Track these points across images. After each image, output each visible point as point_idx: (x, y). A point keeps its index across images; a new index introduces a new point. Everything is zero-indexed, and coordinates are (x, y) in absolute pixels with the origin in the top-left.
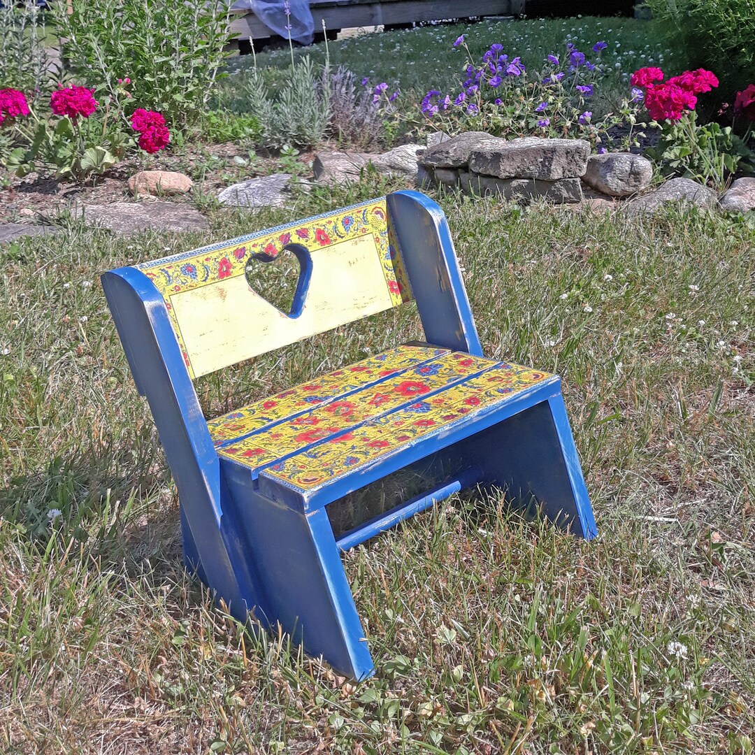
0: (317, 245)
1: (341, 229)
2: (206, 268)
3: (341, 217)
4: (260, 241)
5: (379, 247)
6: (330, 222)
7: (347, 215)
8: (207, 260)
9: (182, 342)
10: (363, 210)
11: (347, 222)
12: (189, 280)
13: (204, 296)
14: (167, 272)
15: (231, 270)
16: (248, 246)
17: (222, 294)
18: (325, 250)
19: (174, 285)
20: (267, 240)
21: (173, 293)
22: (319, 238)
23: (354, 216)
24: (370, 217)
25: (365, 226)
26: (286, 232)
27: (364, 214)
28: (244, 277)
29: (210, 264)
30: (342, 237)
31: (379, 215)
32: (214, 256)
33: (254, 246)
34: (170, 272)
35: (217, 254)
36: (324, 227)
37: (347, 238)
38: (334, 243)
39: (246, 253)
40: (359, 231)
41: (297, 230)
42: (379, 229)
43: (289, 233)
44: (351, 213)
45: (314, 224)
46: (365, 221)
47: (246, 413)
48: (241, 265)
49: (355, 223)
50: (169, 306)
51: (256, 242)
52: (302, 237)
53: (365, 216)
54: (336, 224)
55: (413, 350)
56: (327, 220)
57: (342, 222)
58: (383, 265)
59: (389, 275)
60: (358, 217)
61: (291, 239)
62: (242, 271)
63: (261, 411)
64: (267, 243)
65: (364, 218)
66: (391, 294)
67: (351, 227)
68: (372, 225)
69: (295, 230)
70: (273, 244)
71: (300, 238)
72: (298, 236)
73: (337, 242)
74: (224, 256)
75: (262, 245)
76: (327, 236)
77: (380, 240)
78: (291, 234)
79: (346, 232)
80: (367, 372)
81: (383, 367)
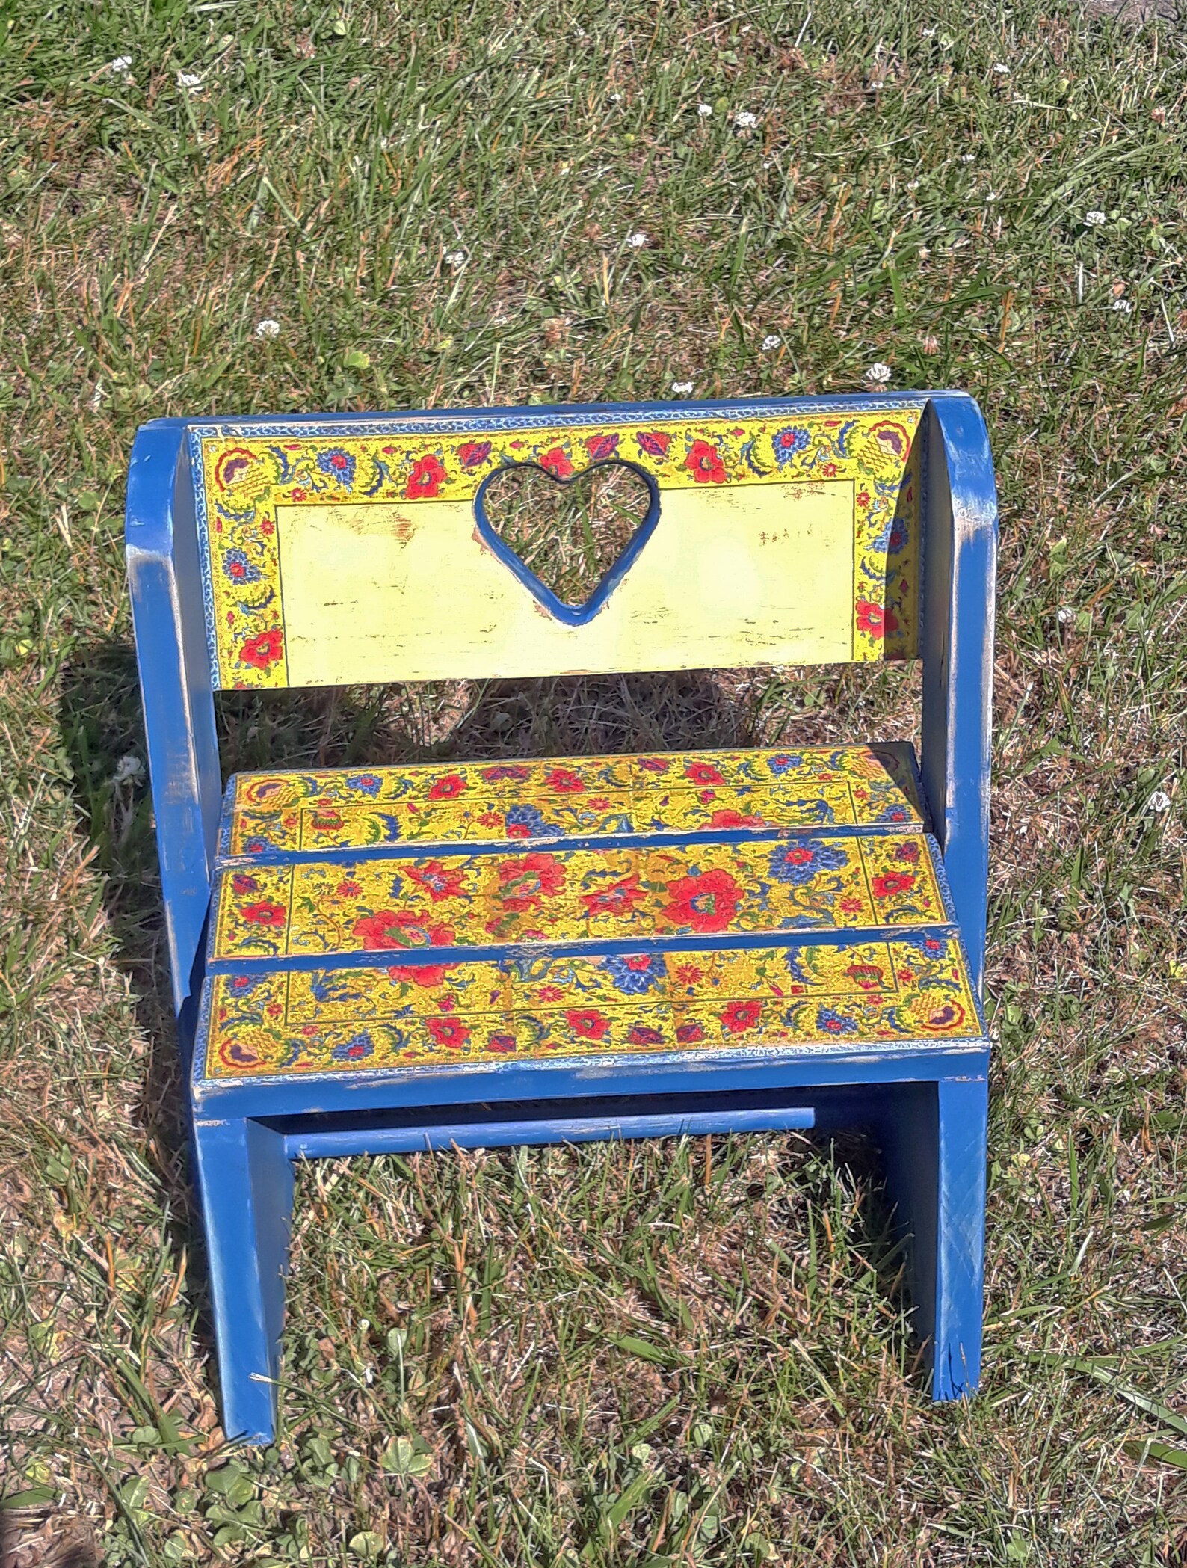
0: (685, 478)
1: (766, 453)
2: (380, 467)
3: (775, 427)
4: (534, 439)
5: (861, 516)
6: (738, 432)
7: (793, 424)
8: (387, 450)
9: (278, 609)
10: (844, 420)
11: (787, 442)
12: (332, 485)
13: (357, 526)
14: (283, 456)
15: (442, 485)
16: (500, 441)
17: (404, 530)
18: (704, 493)
19: (293, 485)
20: (553, 439)
21: (285, 501)
22: (694, 463)
23: (813, 431)
24: (858, 442)
25: (836, 461)
26: (611, 432)
27: (843, 432)
28: (468, 507)
29: (393, 461)
30: (762, 474)
31: (888, 443)
32: (407, 445)
33: (516, 445)
34: (292, 456)
35: (416, 444)
36: (717, 441)
37: (778, 477)
38: (734, 481)
39: (490, 456)
40: (815, 468)
41: (639, 434)
42: (878, 475)
43: (617, 435)
44: (806, 423)
45: (693, 427)
46: (842, 448)
47: (389, 785)
48: (470, 479)
49: (809, 447)
50: (268, 527)
51: (522, 438)
52: (650, 452)
53: (846, 436)
54: (754, 439)
55: (862, 777)
56: (732, 426)
57: (774, 438)
58: (858, 563)
59: (869, 588)
60: (823, 435)
61: (618, 448)
62: (469, 494)
63: (416, 798)
64: (551, 447)
65: (840, 441)
66: (858, 633)
67: (795, 455)
68: (861, 463)
69: (635, 431)
70: (566, 451)
71: (644, 453)
72: (639, 447)
73: (743, 481)
74: (431, 451)
75: (536, 447)
76: (720, 463)
77: (871, 501)
78: (621, 438)
79: (777, 464)
80: (706, 793)
81: (747, 797)
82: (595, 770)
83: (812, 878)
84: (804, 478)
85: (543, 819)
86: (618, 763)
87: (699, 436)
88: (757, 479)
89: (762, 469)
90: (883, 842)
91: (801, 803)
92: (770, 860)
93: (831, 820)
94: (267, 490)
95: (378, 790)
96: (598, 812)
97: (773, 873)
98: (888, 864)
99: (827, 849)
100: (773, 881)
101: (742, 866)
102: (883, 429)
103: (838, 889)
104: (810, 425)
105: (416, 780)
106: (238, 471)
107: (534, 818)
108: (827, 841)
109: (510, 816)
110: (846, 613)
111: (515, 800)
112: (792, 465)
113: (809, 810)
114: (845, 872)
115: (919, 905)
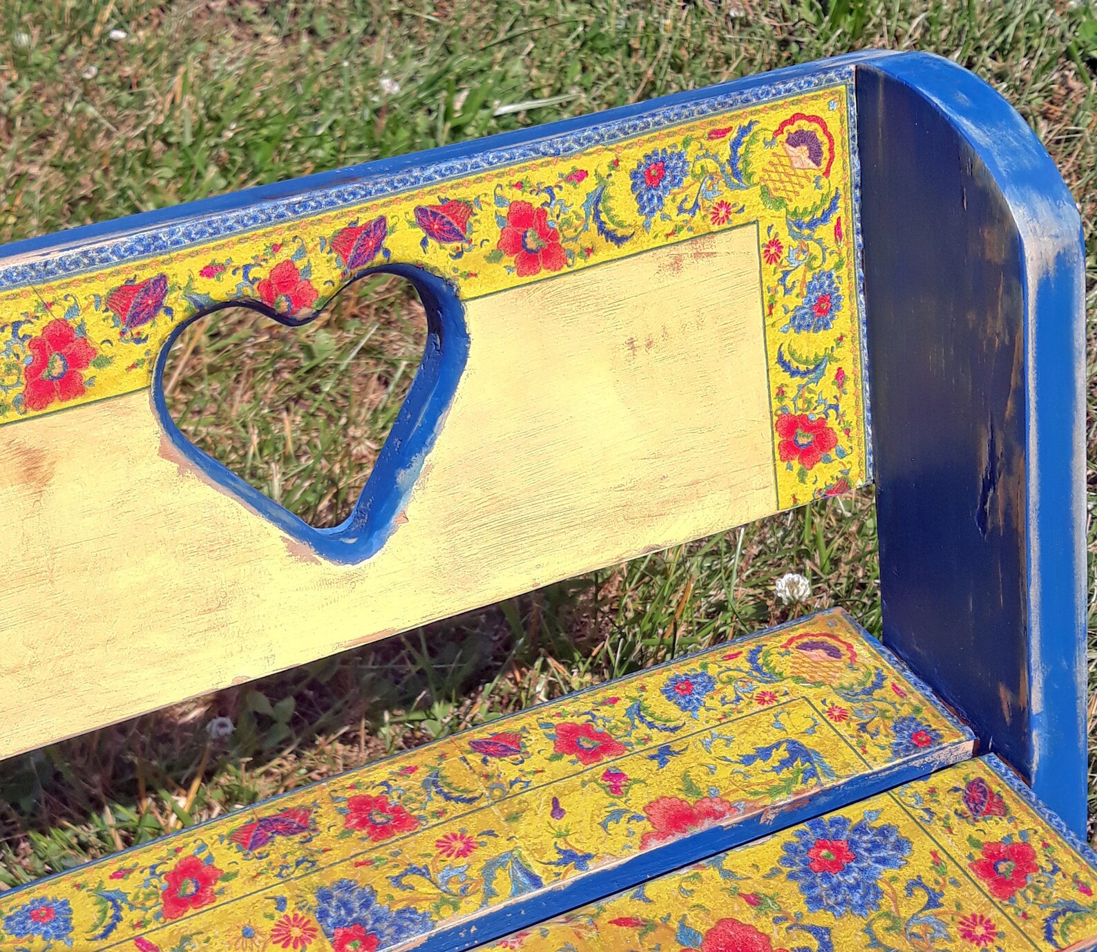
0: (504, 273)
1: (623, 204)
3: (634, 154)
4: (242, 253)
5: (771, 280)
6: (580, 175)
7: (659, 145)
10: (735, 124)
11: (653, 178)
15: (88, 372)
16: (183, 270)
17: (34, 468)
18: (537, 292)
22: (514, 244)
23: (691, 152)
24: (759, 158)
25: (728, 196)
26: (372, 216)
27: (736, 144)
28: (144, 401)
30: (619, 241)
31: (803, 151)
32: (12, 311)
33: (209, 271)
35: (28, 304)
36: (545, 197)
37: (646, 241)
38: (580, 263)
39: (168, 301)
40: (700, 214)
41: (420, 211)
42: (791, 207)
43: (382, 219)
44: (679, 139)
45: (504, 181)
46: (736, 172)
47: (85, 912)
48: (138, 351)
49: (687, 180)
51: (221, 257)
52: (441, 239)
53: (741, 150)
54: (603, 183)
55: (818, 684)
56: (566, 167)
57: (634, 175)
58: (773, 354)
59: (791, 393)
60: (706, 156)
61: (387, 243)
62: (141, 377)
63: (140, 925)
64: (273, 263)
65: (732, 161)
66: (782, 466)
67: (667, 199)
68: (765, 192)
69: (410, 206)
70: (300, 264)
71: (432, 242)
72: (422, 233)
73: (593, 259)
74: (58, 312)
75: (247, 268)
76: (554, 236)
77: (785, 251)
78: (390, 222)
79: (641, 219)
80: (608, 775)
81: (675, 765)
82: (415, 780)
83: (879, 893)
84: (684, 234)
85: (380, 903)
86: (443, 756)
87: (516, 195)
88: (614, 251)
89: (619, 233)
90: (932, 791)
91: (765, 753)
92: (791, 876)
93: (829, 773)
95: (68, 928)
96: (462, 861)
97: (815, 902)
98: (969, 830)
99: (860, 829)
100: (822, 918)
101: (754, 900)
102: (793, 129)
103: (933, 902)
104: (686, 143)
105: (127, 886)
107: (366, 905)
108: (854, 813)
109: (323, 915)
110: (766, 439)
111: (315, 878)
112: (664, 217)
113: (784, 763)
114: (918, 863)
115: (1075, 895)
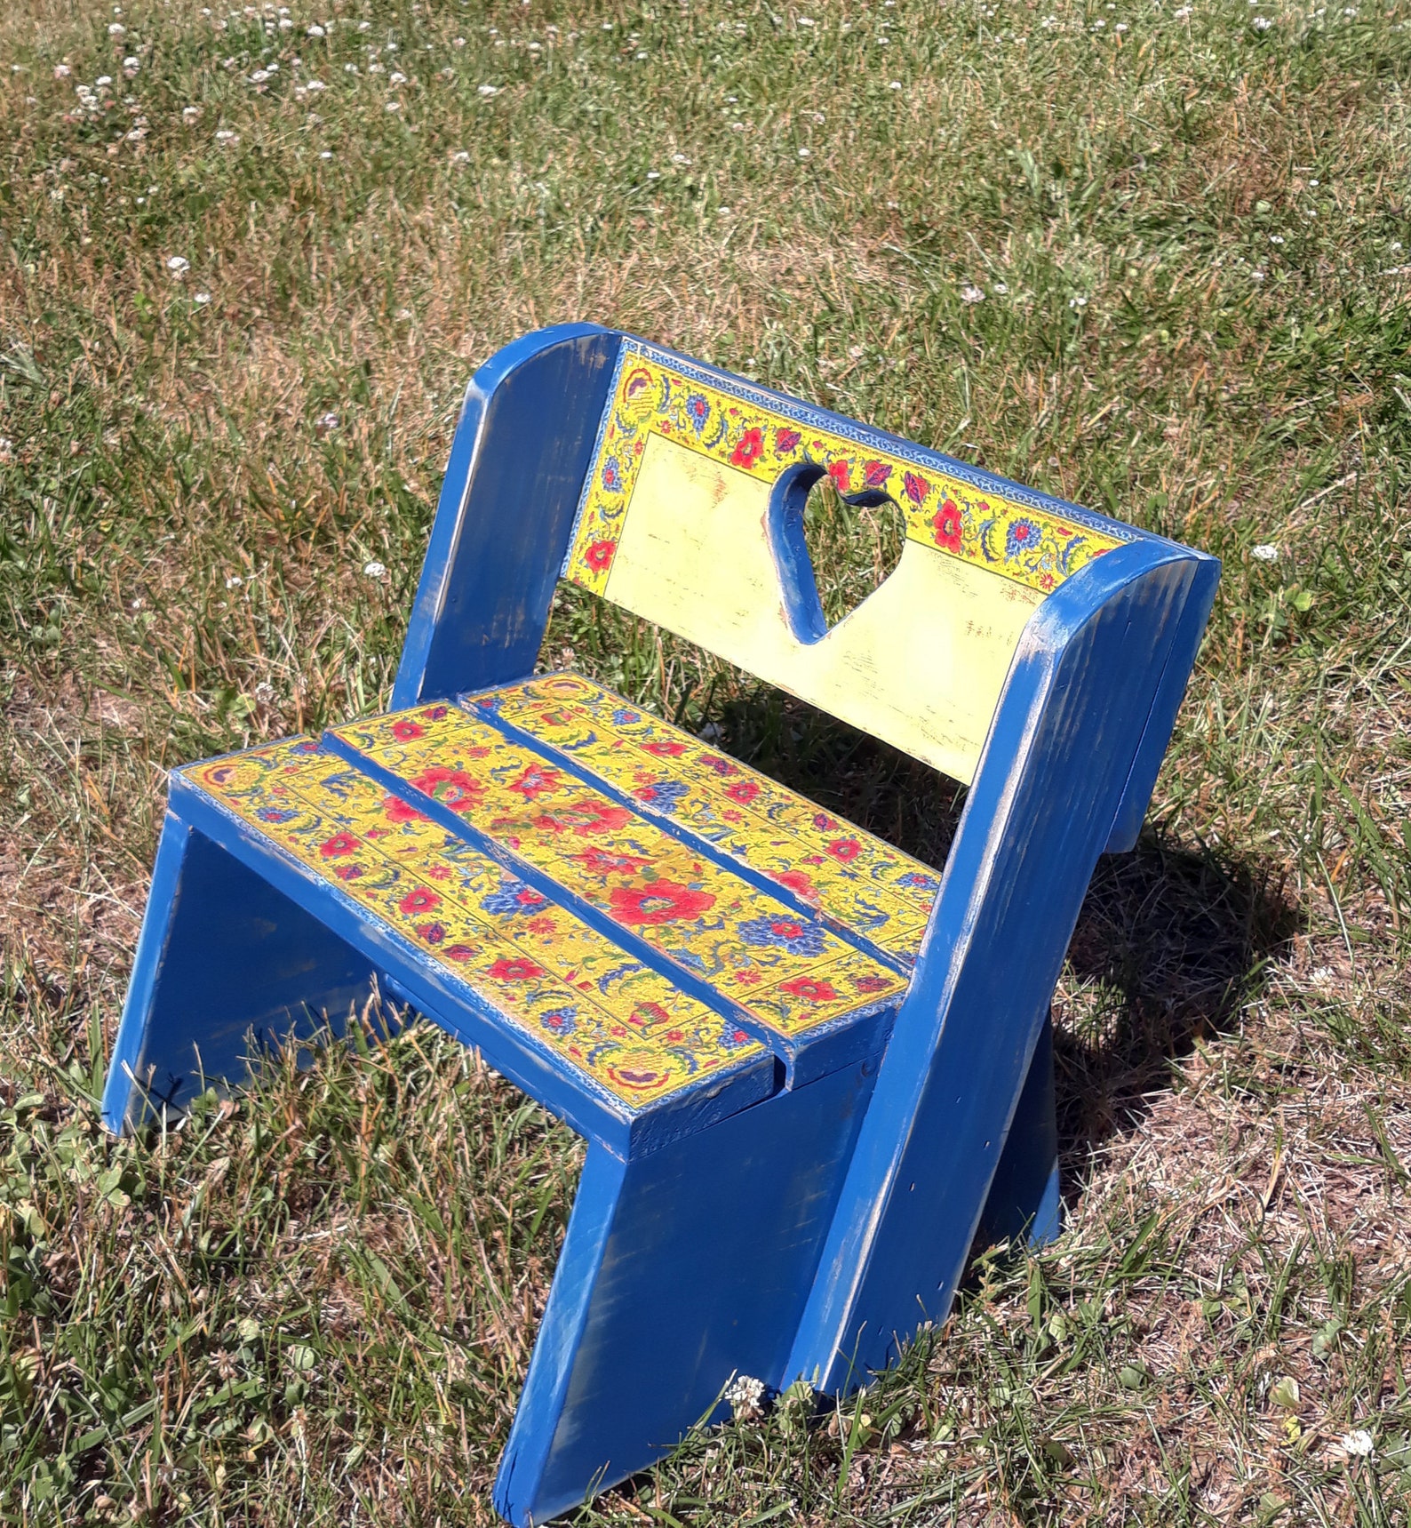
0: (928, 534)
1: (999, 539)
2: (723, 423)
3: (1017, 513)
4: (832, 444)
6: (984, 506)
7: (1032, 517)
8: (733, 411)
9: (621, 522)
10: (1075, 533)
11: (1021, 534)
12: (689, 427)
14: (668, 388)
15: (756, 460)
16: (808, 436)
17: (720, 490)
18: (938, 557)
19: (665, 417)
20: (845, 451)
21: (657, 429)
22: (940, 522)
23: (1046, 533)
24: (1081, 563)
25: (1055, 574)
26: (888, 462)
27: (1071, 545)
28: (769, 490)
29: (734, 423)
30: (990, 559)
32: (746, 412)
33: (817, 444)
34: (674, 389)
35: (753, 413)
36: (964, 507)
37: (1002, 569)
38: (965, 557)
39: (797, 447)
40: (1035, 573)
41: (908, 473)
43: (891, 467)
44: (1042, 521)
45: (950, 485)
47: (636, 726)
48: (777, 464)
49: (1037, 548)
50: (639, 448)
51: (823, 440)
52: (911, 496)
53: (1072, 550)
54: (995, 518)
56: (981, 497)
57: (1011, 525)
60: (1053, 541)
61: (887, 480)
62: (773, 478)
64: (840, 458)
65: (1065, 554)
67: (1023, 551)
69: (906, 469)
70: (850, 466)
71: (906, 494)
72: (903, 487)
73: (971, 559)
74: (760, 425)
75: (830, 453)
76: (959, 532)
78: (893, 471)
79: (1005, 554)
80: (819, 858)
84: (1022, 580)
87: (951, 495)
88: (984, 563)
89: (992, 554)
90: (870, 966)
94: (650, 414)
101: (736, 906)
104: (1045, 525)
106: (638, 389)
112: (1017, 561)
114: (797, 959)
